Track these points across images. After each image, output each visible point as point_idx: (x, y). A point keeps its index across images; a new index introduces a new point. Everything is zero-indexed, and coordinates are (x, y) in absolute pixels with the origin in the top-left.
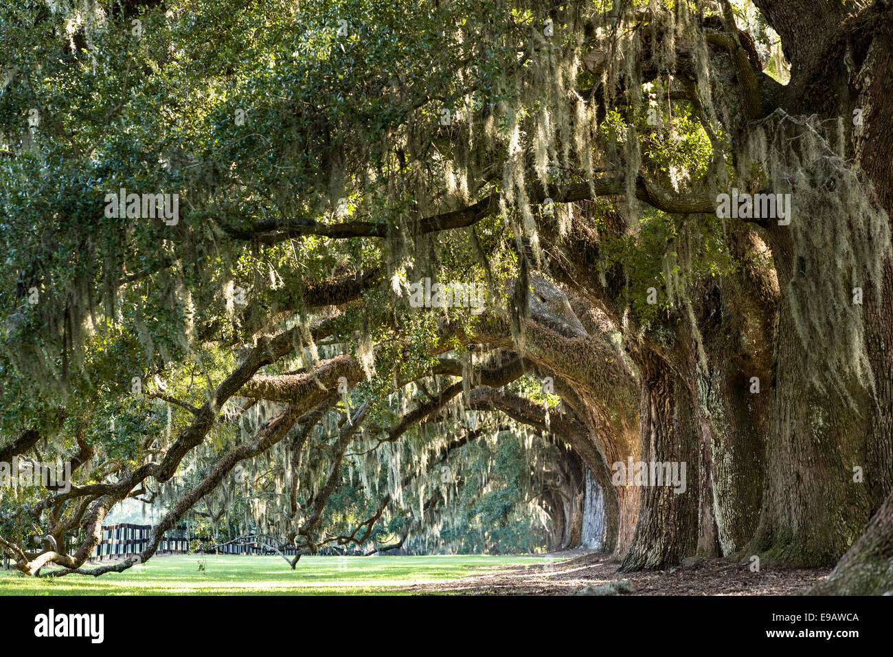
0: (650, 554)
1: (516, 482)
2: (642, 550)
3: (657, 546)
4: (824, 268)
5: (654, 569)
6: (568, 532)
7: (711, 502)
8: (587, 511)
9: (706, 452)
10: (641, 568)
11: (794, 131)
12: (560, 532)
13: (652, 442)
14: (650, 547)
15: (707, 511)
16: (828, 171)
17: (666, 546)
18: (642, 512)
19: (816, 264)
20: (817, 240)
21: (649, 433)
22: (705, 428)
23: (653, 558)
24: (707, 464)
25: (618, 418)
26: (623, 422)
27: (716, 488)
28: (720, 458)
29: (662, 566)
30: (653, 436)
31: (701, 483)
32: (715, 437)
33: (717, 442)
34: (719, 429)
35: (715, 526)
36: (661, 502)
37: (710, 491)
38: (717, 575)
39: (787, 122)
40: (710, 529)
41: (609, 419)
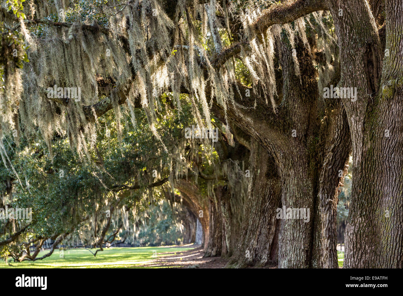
0: (212, 252)
1: (171, 217)
2: (210, 251)
3: (215, 249)
4: (238, 196)
5: (214, 256)
6: (192, 236)
7: (225, 240)
8: (197, 230)
9: (224, 226)
10: (210, 256)
11: (233, 164)
12: (189, 234)
13: (213, 218)
14: (212, 250)
15: (225, 242)
16: (239, 174)
17: (217, 249)
18: (210, 239)
19: (236, 195)
20: (236, 190)
21: (211, 215)
22: (224, 219)
23: (214, 253)
24: (224, 229)
25: (204, 206)
26: (206, 207)
27: (227, 236)
28: (228, 228)
29: (216, 256)
30: (213, 216)
31: (223, 234)
32: (226, 222)
33: (227, 223)
34: (227, 220)
35: (227, 246)
36: (215, 236)
37: (225, 237)
38: (219, 263)
39: (231, 162)
40: (225, 247)
41: (201, 207)
